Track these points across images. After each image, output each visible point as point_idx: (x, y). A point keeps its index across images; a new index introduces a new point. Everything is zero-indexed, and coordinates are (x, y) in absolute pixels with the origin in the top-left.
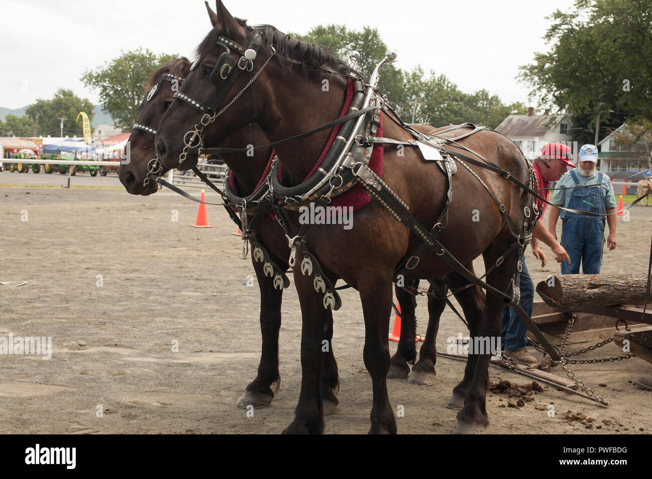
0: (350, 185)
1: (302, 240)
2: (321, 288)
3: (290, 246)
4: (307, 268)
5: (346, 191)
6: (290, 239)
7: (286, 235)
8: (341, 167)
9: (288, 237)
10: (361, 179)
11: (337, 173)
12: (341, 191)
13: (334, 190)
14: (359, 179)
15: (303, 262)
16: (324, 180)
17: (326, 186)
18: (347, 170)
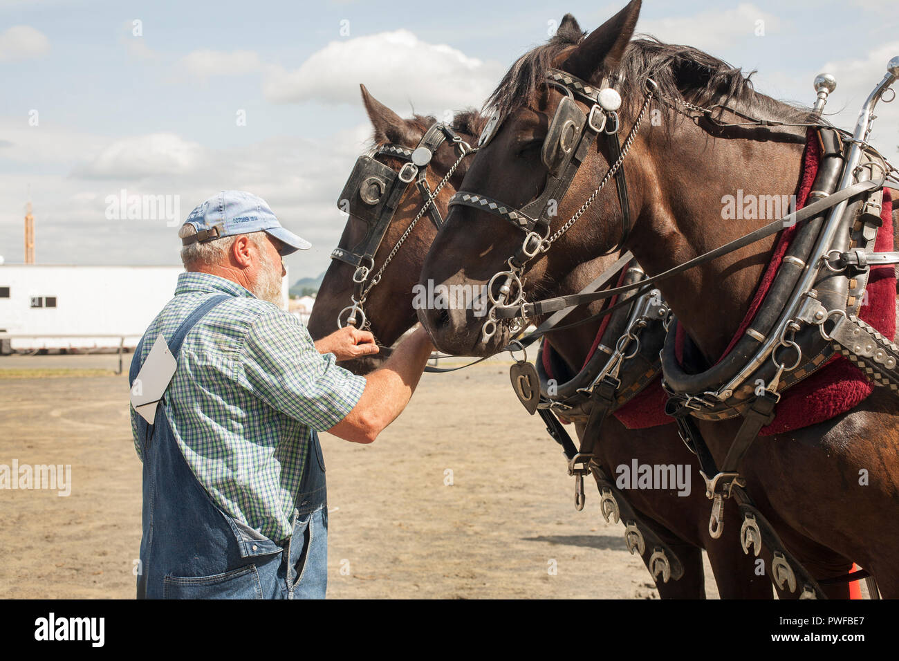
0: (819, 360)
1: (735, 482)
2: (786, 581)
3: (708, 494)
4: (751, 539)
5: (814, 374)
6: (708, 481)
7: (701, 472)
8: (796, 326)
9: (704, 476)
10: (841, 346)
11: (787, 337)
12: (801, 374)
13: (784, 372)
14: (837, 347)
15: (743, 527)
16: (762, 355)
17: (767, 368)
18: (809, 329)
